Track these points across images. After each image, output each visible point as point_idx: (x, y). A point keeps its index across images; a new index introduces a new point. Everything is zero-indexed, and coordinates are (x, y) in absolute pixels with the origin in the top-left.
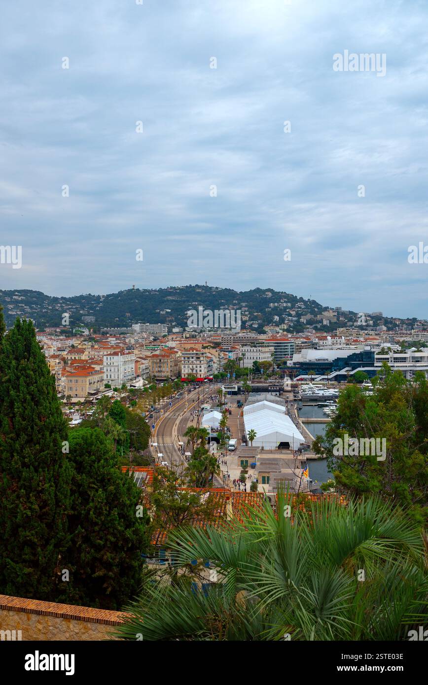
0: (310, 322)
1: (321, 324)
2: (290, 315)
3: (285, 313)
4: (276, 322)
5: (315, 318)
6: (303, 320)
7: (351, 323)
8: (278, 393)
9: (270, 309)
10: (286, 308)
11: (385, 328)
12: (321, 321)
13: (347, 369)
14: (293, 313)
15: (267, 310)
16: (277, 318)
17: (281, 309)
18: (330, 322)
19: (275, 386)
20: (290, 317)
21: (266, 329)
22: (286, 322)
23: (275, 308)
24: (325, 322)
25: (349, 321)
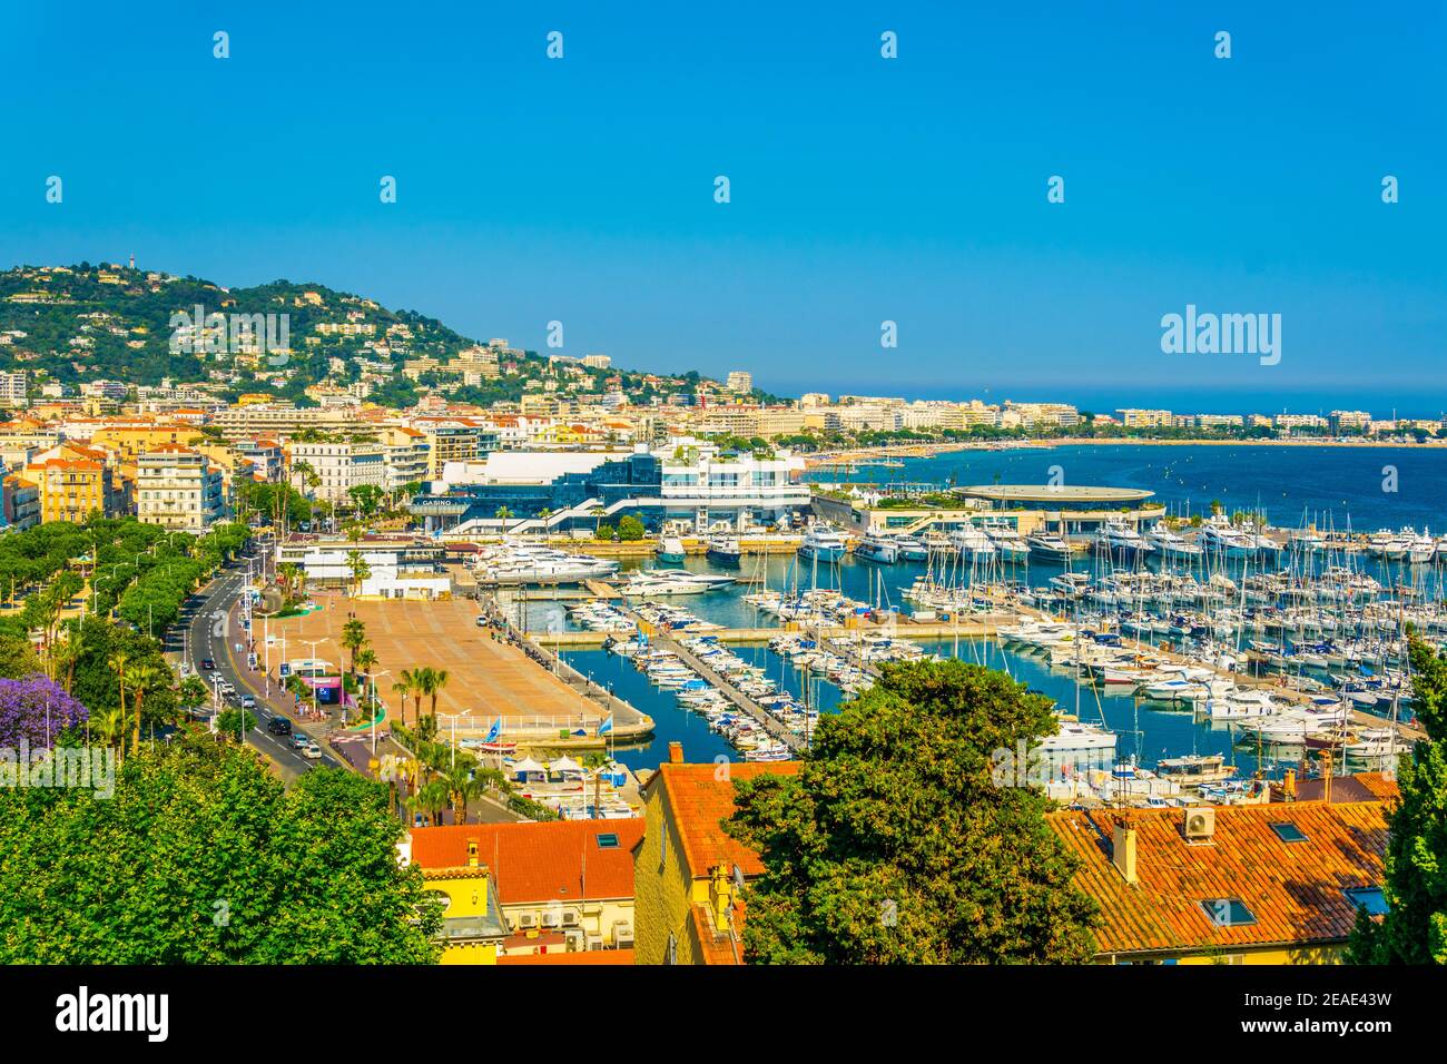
0: (429, 379)
1: (458, 385)
2: (374, 357)
3: (361, 352)
4: (337, 375)
5: (442, 368)
6: (412, 372)
7: (539, 384)
8: (431, 568)
9: (317, 341)
10: (361, 339)
11: (623, 399)
12: (459, 377)
13: (592, 501)
14: (383, 351)
15: (308, 340)
16: (337, 365)
17: (348, 341)
18: (484, 382)
19: (422, 547)
20: (374, 364)
21: (312, 393)
22: (363, 376)
23: (334, 338)
24: (472, 379)
25: (532, 378)
